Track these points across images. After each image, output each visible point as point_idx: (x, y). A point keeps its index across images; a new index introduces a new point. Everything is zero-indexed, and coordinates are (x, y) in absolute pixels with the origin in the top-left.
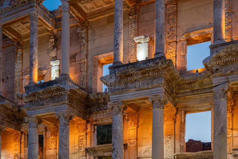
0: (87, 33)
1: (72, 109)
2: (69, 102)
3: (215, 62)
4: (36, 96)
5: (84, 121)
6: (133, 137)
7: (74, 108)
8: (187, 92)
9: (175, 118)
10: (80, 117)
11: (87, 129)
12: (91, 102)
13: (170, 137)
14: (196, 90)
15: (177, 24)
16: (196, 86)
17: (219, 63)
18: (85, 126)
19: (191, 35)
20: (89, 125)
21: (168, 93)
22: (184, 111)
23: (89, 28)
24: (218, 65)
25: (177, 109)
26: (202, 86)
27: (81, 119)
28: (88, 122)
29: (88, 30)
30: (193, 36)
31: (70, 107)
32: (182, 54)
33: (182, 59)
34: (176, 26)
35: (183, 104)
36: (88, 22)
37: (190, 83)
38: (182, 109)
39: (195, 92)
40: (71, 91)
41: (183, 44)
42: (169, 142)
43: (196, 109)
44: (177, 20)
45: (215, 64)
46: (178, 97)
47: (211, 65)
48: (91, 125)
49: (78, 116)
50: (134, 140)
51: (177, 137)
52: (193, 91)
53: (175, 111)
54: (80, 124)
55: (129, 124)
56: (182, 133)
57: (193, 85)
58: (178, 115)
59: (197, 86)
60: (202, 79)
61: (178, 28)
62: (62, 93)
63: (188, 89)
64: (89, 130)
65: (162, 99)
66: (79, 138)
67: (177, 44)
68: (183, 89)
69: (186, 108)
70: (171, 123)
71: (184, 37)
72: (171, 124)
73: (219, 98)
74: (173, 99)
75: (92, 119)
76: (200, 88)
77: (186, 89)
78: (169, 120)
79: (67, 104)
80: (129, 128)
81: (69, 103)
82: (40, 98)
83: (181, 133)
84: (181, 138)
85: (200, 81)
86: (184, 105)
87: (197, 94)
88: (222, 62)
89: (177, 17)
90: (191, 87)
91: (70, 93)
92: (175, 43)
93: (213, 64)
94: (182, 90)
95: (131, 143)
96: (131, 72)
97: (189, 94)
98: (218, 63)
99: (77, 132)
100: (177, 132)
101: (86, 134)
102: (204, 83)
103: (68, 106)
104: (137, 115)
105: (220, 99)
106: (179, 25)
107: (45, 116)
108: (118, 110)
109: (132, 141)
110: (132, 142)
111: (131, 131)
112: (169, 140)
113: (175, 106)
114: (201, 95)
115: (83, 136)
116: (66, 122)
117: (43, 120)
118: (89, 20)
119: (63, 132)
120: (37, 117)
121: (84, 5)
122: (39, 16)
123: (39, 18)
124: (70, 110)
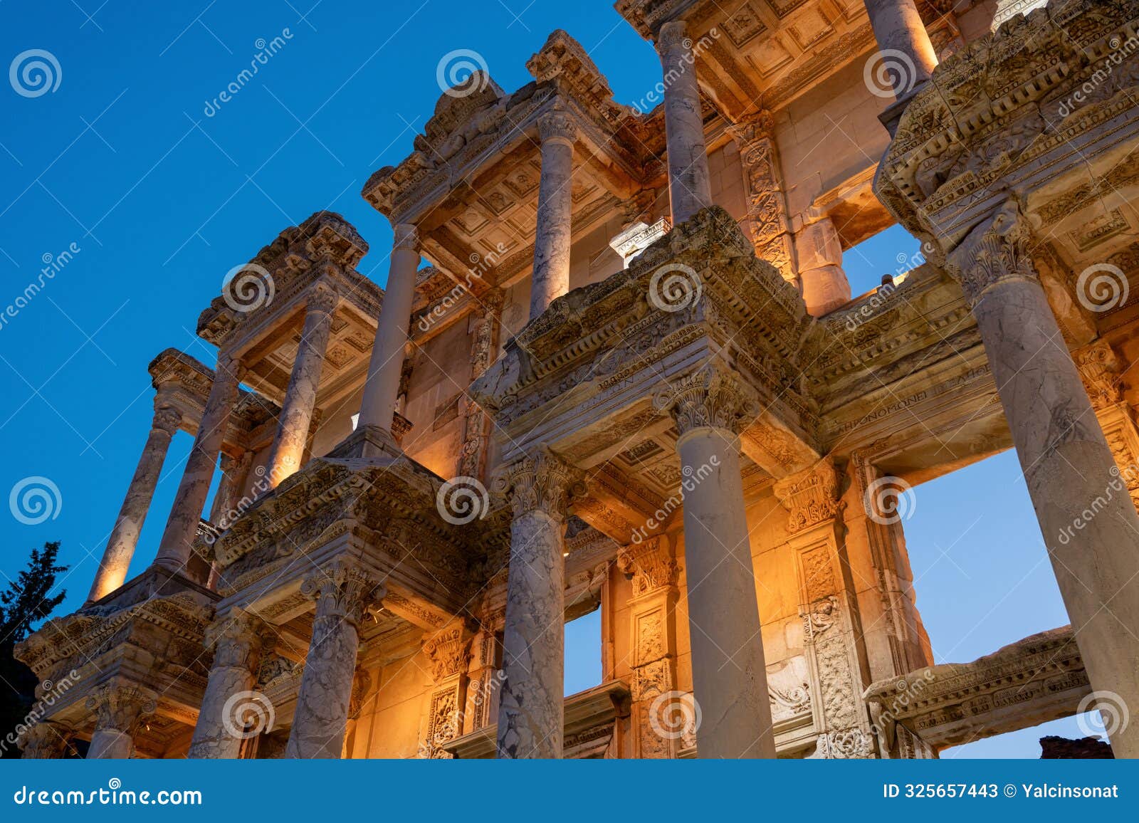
1: (383, 556)
2: (369, 523)
3: (918, 151)
4: (255, 528)
5: (457, 624)
6: (655, 650)
7: (395, 555)
8: (867, 379)
9: (841, 511)
10: (430, 600)
11: (468, 660)
12: (486, 536)
13: (825, 606)
14: (905, 358)
15: (783, 184)
16: (901, 340)
17: (938, 146)
18: (462, 646)
19: (841, 194)
20: (478, 639)
21: (757, 376)
22: (875, 466)
24: (938, 156)
25: (840, 468)
26: (927, 334)
27: (436, 610)
28: (472, 626)
30: (849, 194)
31: (368, 547)
32: (822, 262)
33: (825, 277)
34: (783, 191)
35: (859, 435)
36: (503, 292)
37: (868, 336)
38: (861, 460)
39: (904, 367)
41: (818, 231)
42: (829, 634)
43: (928, 441)
44: (782, 176)
46: (829, 411)
47: (909, 171)
48: (486, 636)
49: (418, 593)
50: (659, 664)
51: (868, 604)
52: (895, 365)
53: (828, 475)
54: (442, 642)
55: (636, 588)
56: (887, 572)
57: (882, 340)
58: (850, 496)
59: (903, 339)
60: (917, 298)
61: (789, 196)
62: (340, 492)
63: (869, 364)
64: (476, 664)
65: (714, 384)
66: (435, 704)
67: (794, 241)
68: (846, 372)
69: (881, 449)
70: (820, 535)
71: (817, 208)
72: (820, 544)
73: (991, 278)
74: (804, 418)
75: (489, 606)
76: (922, 345)
77: (860, 368)
78: (808, 523)
79: (356, 532)
80: (636, 611)
81: (363, 528)
82: (268, 535)
83: (882, 574)
84: (886, 600)
85: (910, 312)
86: (865, 438)
87: (915, 372)
88: (954, 136)
89: (780, 167)
90: (879, 351)
92: (786, 238)
93: (910, 161)
94: (840, 376)
95: (647, 686)
96: (572, 317)
97: (875, 385)
98: (933, 150)
99: (429, 678)
101: (465, 682)
102: (933, 317)
103: (360, 542)
104: (664, 541)
105: (995, 281)
106: (790, 186)
108: (532, 491)
109: (649, 673)
110: (652, 678)
111: (644, 624)
112: (828, 624)
113: (823, 454)
114: (931, 369)
115: (450, 692)
116: (341, 610)
117: (286, 636)
118: (502, 286)
119: (321, 655)
120: (252, 617)
121: (477, 237)
122: (342, 302)
123: (345, 310)
124: (371, 560)
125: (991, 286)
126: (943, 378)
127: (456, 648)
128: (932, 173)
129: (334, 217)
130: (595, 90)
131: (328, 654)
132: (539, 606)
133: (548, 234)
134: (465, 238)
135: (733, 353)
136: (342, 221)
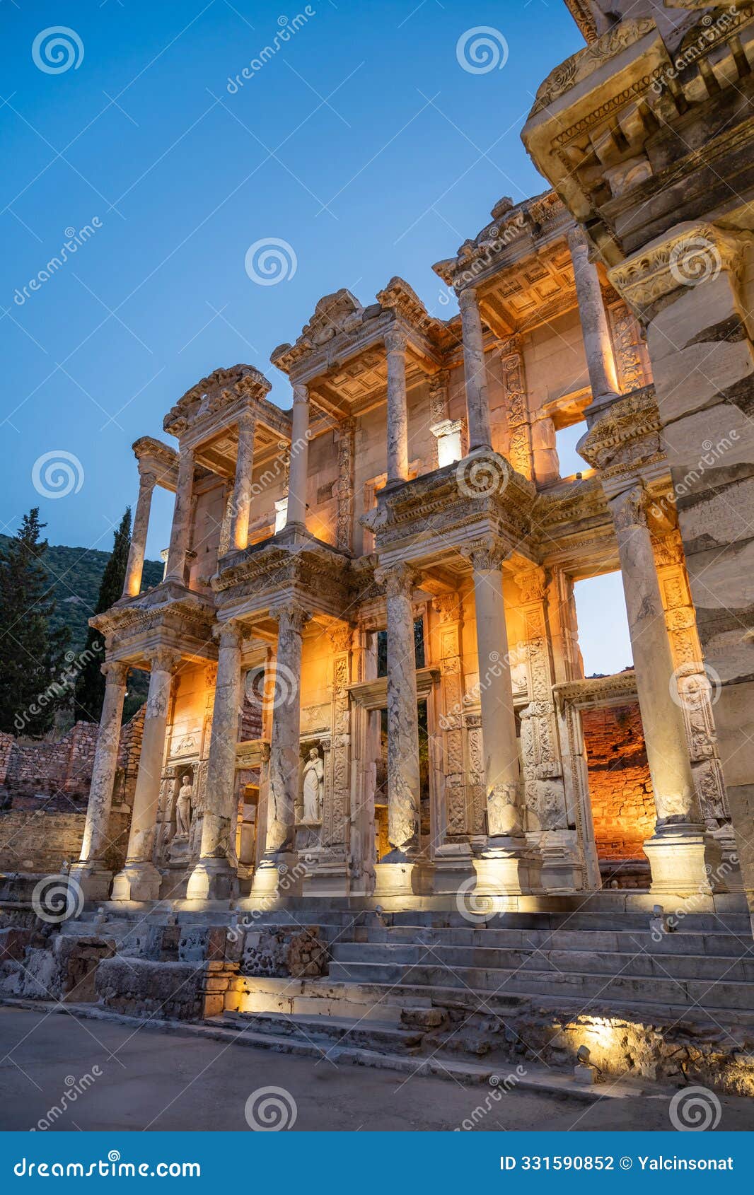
0: (352, 439)
1: (309, 596)
2: (302, 580)
3: (599, 444)
4: (236, 575)
5: (345, 625)
6: (452, 652)
7: (314, 594)
8: (564, 528)
9: (546, 594)
10: (332, 615)
11: (352, 643)
12: (358, 580)
13: (536, 642)
14: (584, 520)
15: (526, 389)
16: (583, 511)
17: (609, 443)
18: (348, 636)
19: (558, 405)
20: (356, 633)
21: (511, 532)
22: (566, 573)
23: (357, 428)
24: (609, 448)
25: (548, 572)
26: (596, 510)
27: (336, 619)
28: (353, 625)
29: (354, 433)
30: (563, 406)
31: (302, 593)
32: (545, 446)
33: (546, 457)
34: (526, 394)
35: (557, 557)
36: (355, 419)
37: (567, 506)
38: (559, 569)
39: (583, 525)
40: (303, 555)
41: (543, 427)
42: (537, 656)
43: (591, 565)
44: (526, 382)
45: (601, 446)
46: (544, 542)
47: (594, 452)
48: (361, 632)
49: (326, 612)
50: (455, 659)
51: (556, 642)
52: (579, 523)
53: (542, 576)
54: (336, 633)
55: (442, 620)
56: (566, 629)
57: (574, 509)
58: (552, 586)
59: (584, 510)
60: (593, 491)
61: (529, 397)
62: (285, 564)
63: (566, 520)
64: (356, 645)
65: (492, 544)
66: (335, 665)
67: (530, 428)
68: (554, 522)
69: (568, 565)
70: (536, 606)
71: (545, 411)
72: (537, 610)
73: (626, 524)
74: (532, 547)
75: (361, 617)
76: (593, 514)
77: (561, 521)
78: (531, 599)
79: (296, 586)
80: (442, 631)
81: (300, 583)
82: (243, 579)
83: (564, 630)
84: (565, 641)
85: (589, 497)
86: (561, 559)
87: (589, 529)
88: (617, 440)
89: (525, 376)
90: (572, 514)
91: (300, 560)
92: (527, 427)
93: (596, 449)
94: (551, 524)
95: (448, 669)
97: (568, 532)
98: (606, 444)
99: (331, 650)
100: (554, 629)
101: (351, 654)
102: (601, 501)
103: (298, 591)
104: (457, 597)
105: (627, 526)
106: (530, 390)
107: (254, 618)
108: (397, 584)
109: (450, 663)
110: (451, 665)
111: (447, 638)
112: (537, 651)
113: (540, 564)
114: (597, 529)
115: (344, 659)
116: (292, 628)
117: (254, 628)
118: (355, 415)
119: (286, 651)
120: (238, 622)
121: (341, 387)
122: (258, 422)
123: (260, 426)
124: (305, 599)
125: (625, 529)
126: (602, 534)
127: (345, 637)
128: (605, 456)
129: (252, 369)
130: (417, 311)
131: (289, 651)
132: (404, 645)
133: (395, 422)
134: (333, 388)
135: (501, 524)
136: (256, 372)
